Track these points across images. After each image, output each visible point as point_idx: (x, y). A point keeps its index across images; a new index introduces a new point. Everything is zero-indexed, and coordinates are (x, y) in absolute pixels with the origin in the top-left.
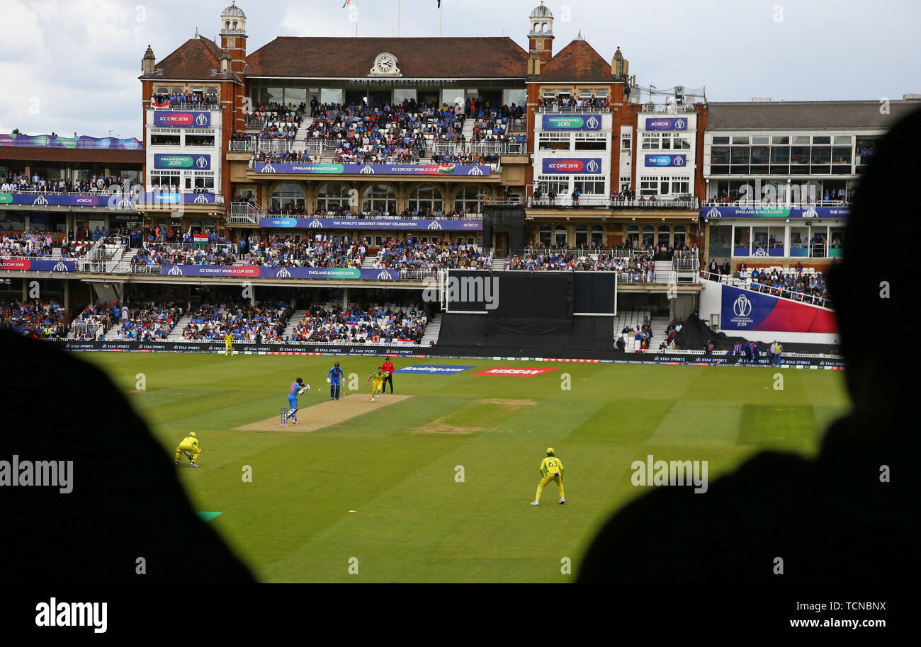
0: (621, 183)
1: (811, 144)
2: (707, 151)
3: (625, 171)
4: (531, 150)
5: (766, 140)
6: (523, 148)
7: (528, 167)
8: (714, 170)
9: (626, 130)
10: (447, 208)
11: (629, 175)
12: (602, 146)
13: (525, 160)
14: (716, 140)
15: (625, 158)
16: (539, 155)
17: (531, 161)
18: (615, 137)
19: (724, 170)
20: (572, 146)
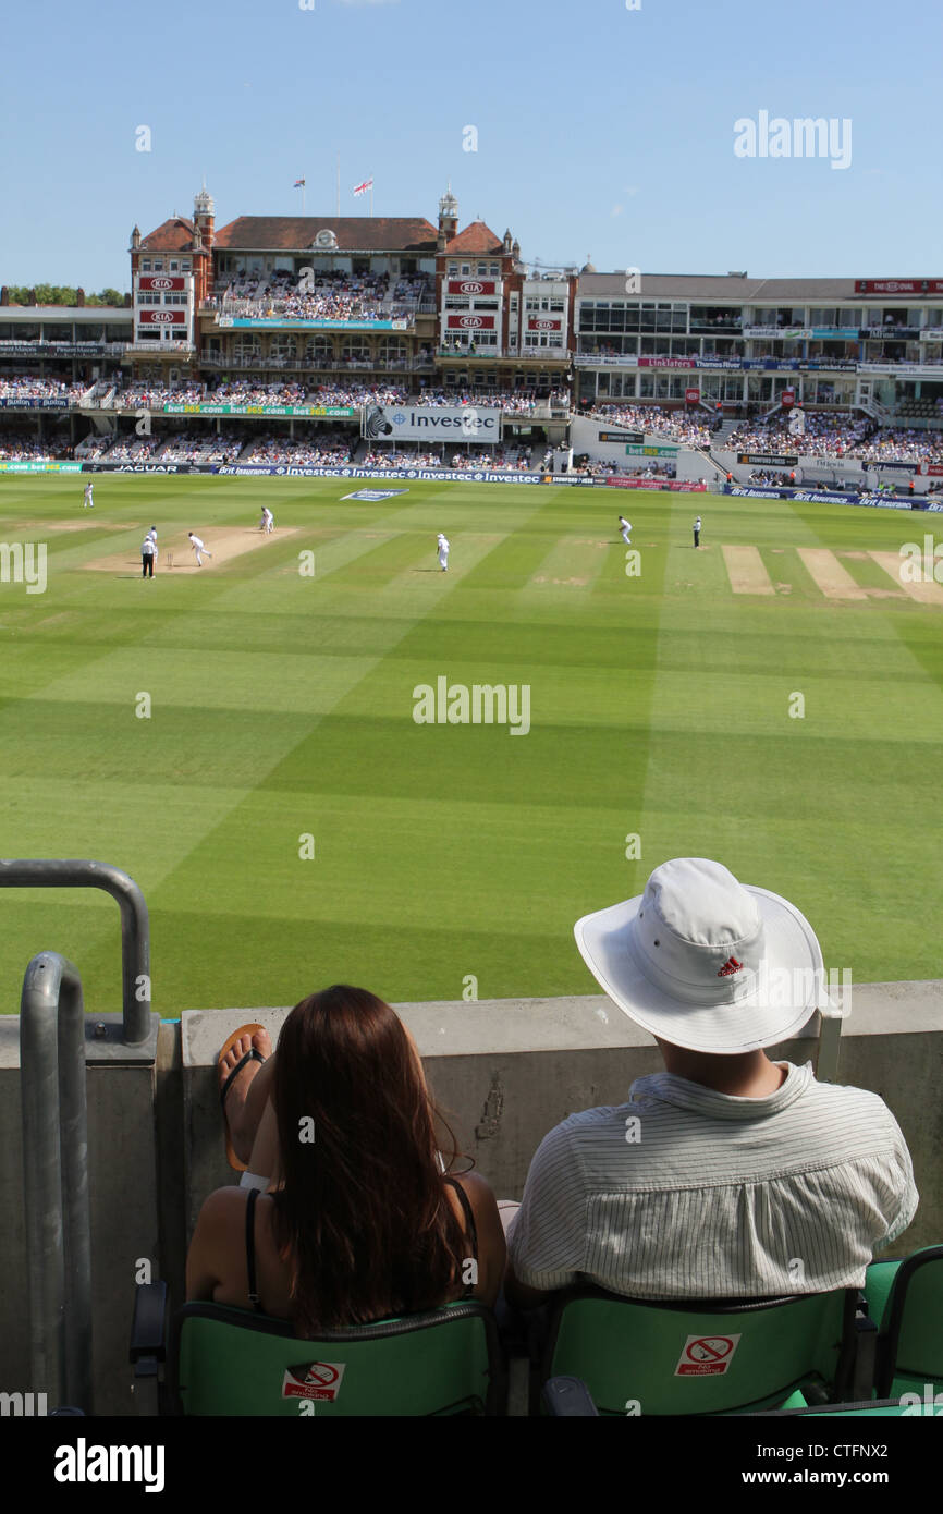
0: (510, 337)
1: (641, 308)
2: (577, 312)
3: (513, 327)
4: (439, 310)
5: (607, 306)
6: (432, 307)
7: (437, 323)
8: (582, 328)
9: (514, 294)
10: (373, 355)
11: (517, 330)
12: (494, 307)
13: (434, 317)
14: (584, 304)
15: (513, 316)
16: (445, 314)
17: (439, 318)
18: (506, 300)
19: (589, 328)
20: (472, 306)
